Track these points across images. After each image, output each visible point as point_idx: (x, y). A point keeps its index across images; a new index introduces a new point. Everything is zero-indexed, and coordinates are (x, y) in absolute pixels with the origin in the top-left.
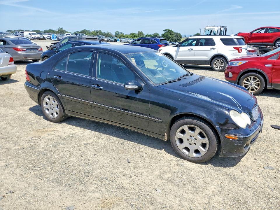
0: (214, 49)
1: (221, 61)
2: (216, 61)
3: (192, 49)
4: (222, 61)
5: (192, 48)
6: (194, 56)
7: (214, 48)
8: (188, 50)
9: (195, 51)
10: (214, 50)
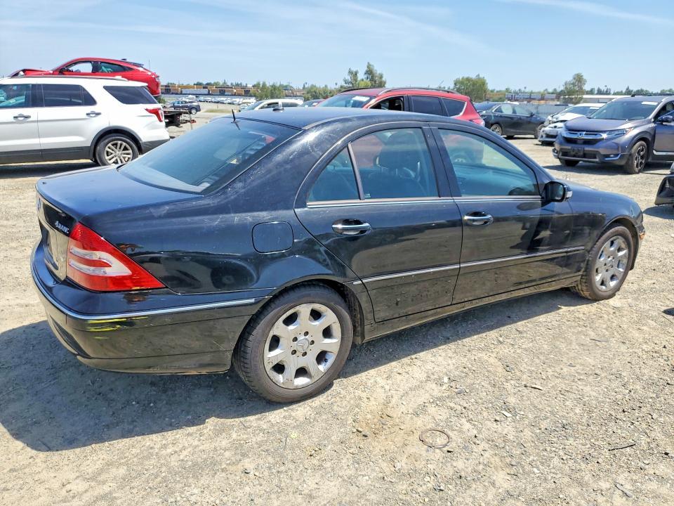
0: (98, 114)
1: (121, 145)
2: (110, 145)
3: (27, 117)
4: (124, 144)
5: (25, 114)
6: (39, 137)
7: (97, 111)
8: (13, 120)
9: (38, 121)
10: (99, 116)
